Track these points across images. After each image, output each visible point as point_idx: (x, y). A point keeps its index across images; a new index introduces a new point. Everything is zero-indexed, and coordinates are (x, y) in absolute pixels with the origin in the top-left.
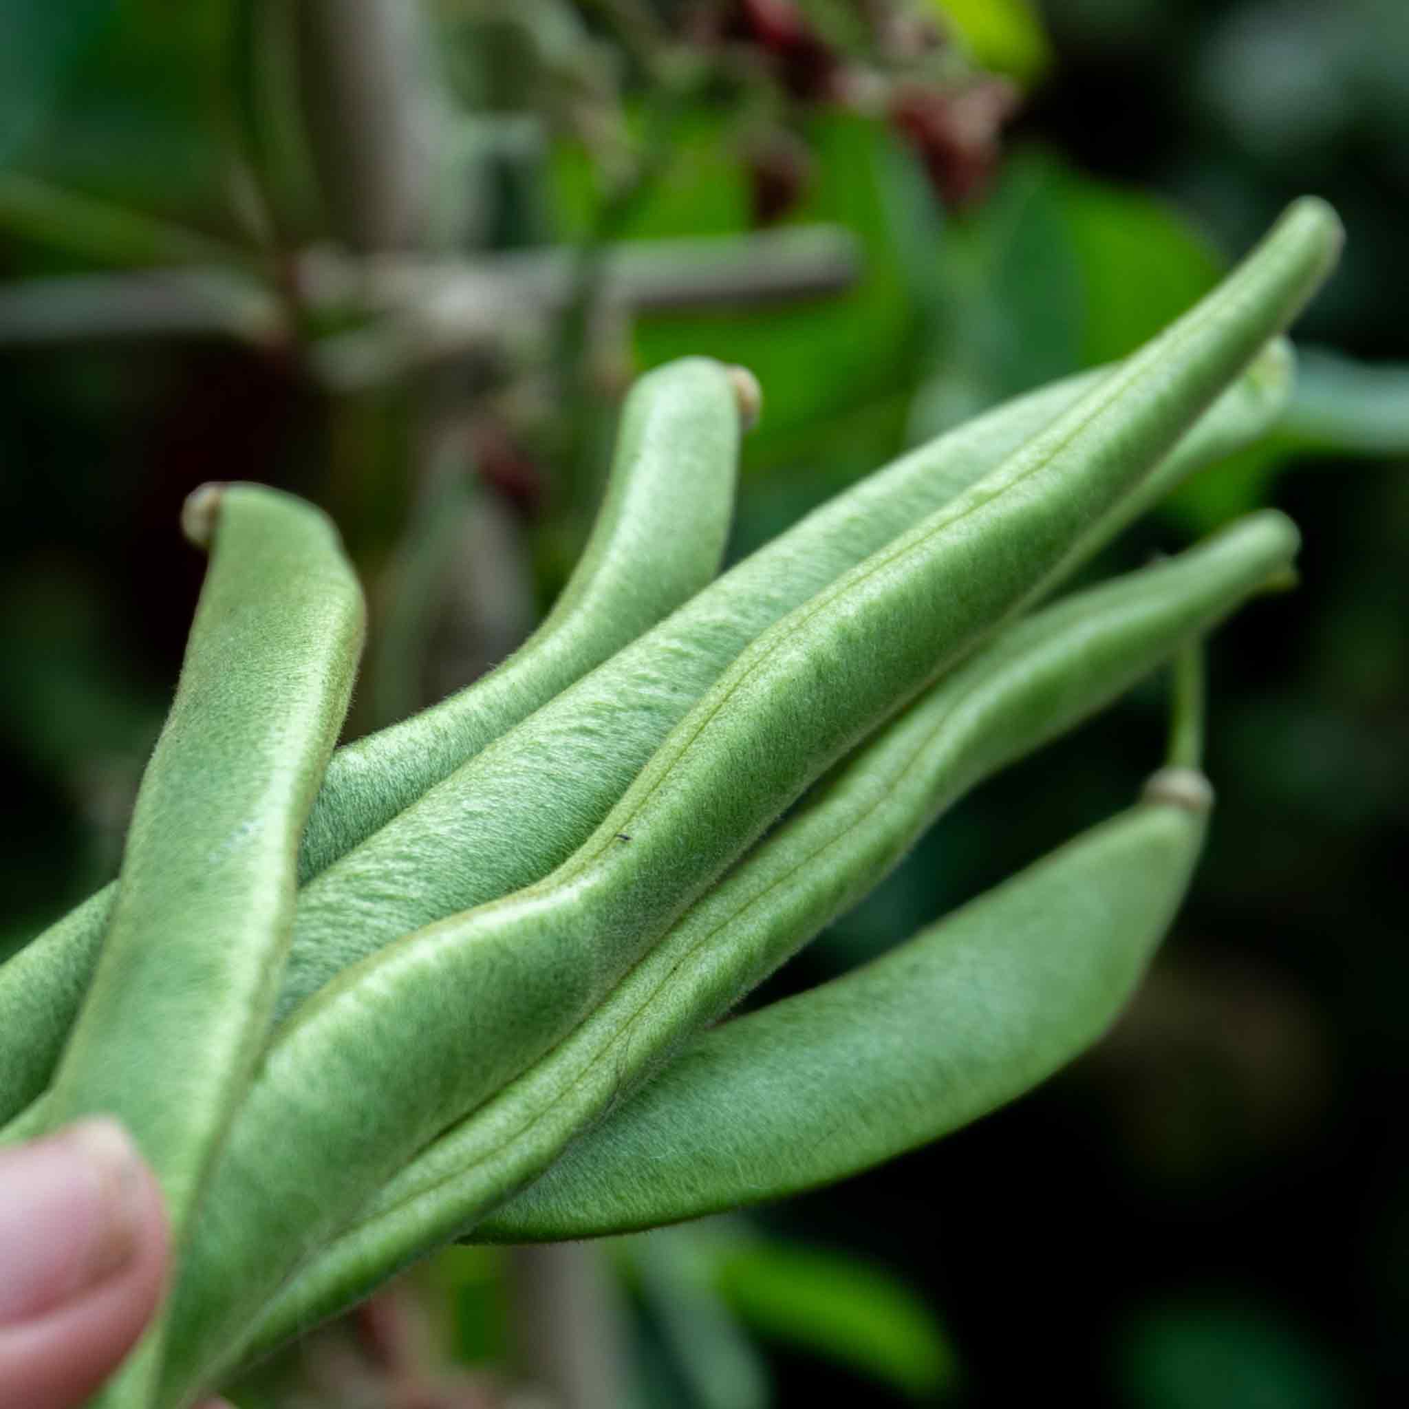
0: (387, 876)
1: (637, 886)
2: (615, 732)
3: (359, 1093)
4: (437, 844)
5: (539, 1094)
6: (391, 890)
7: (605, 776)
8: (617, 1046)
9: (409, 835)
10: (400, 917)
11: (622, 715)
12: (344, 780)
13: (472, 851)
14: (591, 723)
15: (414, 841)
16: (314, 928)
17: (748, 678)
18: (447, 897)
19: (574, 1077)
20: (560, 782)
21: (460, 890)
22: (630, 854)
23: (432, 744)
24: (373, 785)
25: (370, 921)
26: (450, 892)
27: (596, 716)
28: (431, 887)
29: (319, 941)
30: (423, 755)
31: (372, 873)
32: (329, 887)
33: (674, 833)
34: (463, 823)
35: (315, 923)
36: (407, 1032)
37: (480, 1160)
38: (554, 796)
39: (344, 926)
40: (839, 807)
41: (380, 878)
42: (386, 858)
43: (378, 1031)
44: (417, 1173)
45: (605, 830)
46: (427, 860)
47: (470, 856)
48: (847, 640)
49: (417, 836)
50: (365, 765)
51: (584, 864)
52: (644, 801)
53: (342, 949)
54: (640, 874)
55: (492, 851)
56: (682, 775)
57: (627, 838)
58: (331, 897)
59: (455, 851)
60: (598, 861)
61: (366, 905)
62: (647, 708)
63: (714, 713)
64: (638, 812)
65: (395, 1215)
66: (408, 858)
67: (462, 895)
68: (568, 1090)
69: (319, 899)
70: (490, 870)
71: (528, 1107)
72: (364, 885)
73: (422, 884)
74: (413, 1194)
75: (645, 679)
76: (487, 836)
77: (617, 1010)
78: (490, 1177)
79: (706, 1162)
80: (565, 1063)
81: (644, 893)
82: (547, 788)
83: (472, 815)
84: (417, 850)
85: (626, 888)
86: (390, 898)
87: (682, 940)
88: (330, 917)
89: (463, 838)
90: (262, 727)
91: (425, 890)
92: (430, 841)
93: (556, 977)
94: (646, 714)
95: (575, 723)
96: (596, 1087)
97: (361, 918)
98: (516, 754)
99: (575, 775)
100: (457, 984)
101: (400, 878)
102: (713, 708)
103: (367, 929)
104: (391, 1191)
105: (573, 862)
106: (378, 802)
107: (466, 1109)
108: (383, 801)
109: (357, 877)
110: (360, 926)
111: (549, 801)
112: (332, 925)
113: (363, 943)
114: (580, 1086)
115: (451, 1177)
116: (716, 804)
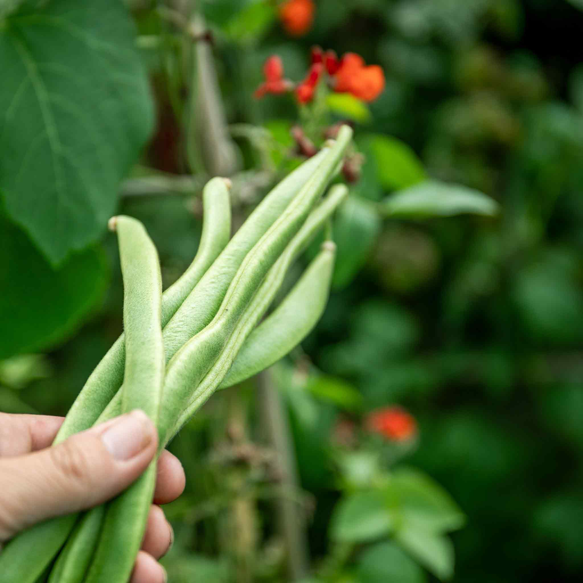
0: (178, 327)
1: (231, 320)
2: (219, 281)
3: (184, 383)
4: (187, 317)
5: (217, 369)
6: (179, 329)
7: (218, 292)
8: (231, 354)
9: (181, 316)
10: (183, 335)
11: (219, 277)
12: (164, 303)
13: (195, 316)
14: (213, 280)
15: (182, 317)
16: (166, 342)
17: (246, 267)
18: (191, 328)
19: (224, 363)
20: (209, 296)
21: (193, 326)
22: (228, 313)
23: (180, 290)
24: (170, 303)
25: (177, 338)
26: (191, 327)
27: (214, 278)
28: (188, 327)
29: (167, 345)
30: (179, 293)
31: (175, 327)
32: (167, 332)
33: (236, 306)
34: (192, 310)
35: (166, 341)
36: (191, 366)
37: (208, 387)
38: (209, 299)
39: (172, 340)
40: (266, 285)
41: (177, 327)
42: (177, 322)
43: (185, 367)
44: (196, 393)
45: (222, 308)
46: (186, 321)
47: (194, 318)
48: (266, 255)
49: (183, 315)
50: (168, 298)
51: (219, 317)
52: (229, 300)
53: (172, 346)
54: (231, 317)
55: (198, 315)
56: (236, 293)
57: (227, 310)
58: (168, 334)
59: (191, 318)
60: (222, 316)
61: (175, 334)
62: (224, 274)
63: (240, 277)
64: (229, 303)
65: (193, 403)
66: (182, 321)
67: (194, 327)
68: (223, 366)
69: (166, 335)
70: (199, 320)
71: (216, 372)
72: (174, 330)
73: (186, 326)
74: (197, 398)
75: (223, 267)
76: (197, 312)
77: (230, 346)
78: (211, 390)
79: (250, 368)
80: (222, 360)
81: (232, 321)
82: (207, 298)
83: (193, 308)
84: (183, 319)
85: (229, 321)
86: (180, 331)
87: (240, 325)
88: (168, 339)
89: (192, 314)
90: (148, 299)
91: (187, 328)
92: (186, 316)
93: (218, 345)
94: (224, 275)
95: (210, 281)
96: (229, 364)
97: (175, 338)
98: (200, 291)
99: (212, 294)
100: (199, 353)
101: (181, 326)
102: (240, 275)
103: (177, 340)
104: (192, 399)
105: (217, 316)
106: (172, 306)
107: (204, 376)
108: (173, 306)
109: (172, 328)
110: (175, 340)
111: (208, 301)
112: (169, 340)
113: (176, 343)
114: (225, 365)
115: (203, 392)
116: (244, 298)
